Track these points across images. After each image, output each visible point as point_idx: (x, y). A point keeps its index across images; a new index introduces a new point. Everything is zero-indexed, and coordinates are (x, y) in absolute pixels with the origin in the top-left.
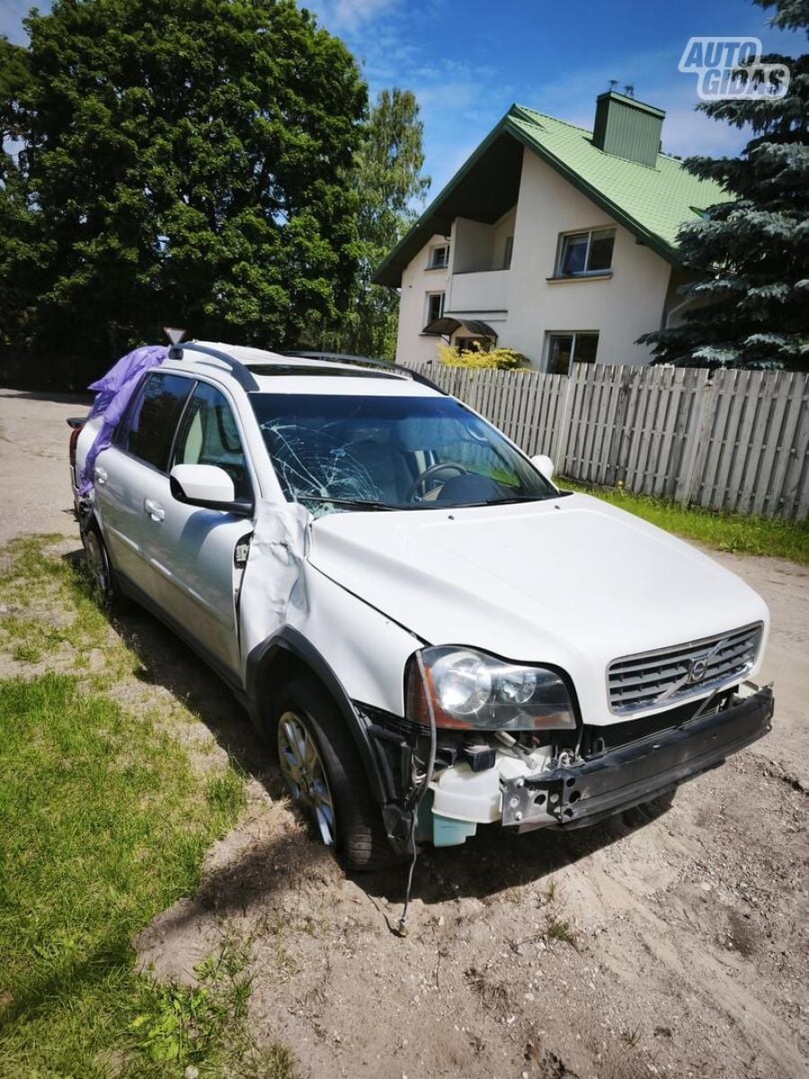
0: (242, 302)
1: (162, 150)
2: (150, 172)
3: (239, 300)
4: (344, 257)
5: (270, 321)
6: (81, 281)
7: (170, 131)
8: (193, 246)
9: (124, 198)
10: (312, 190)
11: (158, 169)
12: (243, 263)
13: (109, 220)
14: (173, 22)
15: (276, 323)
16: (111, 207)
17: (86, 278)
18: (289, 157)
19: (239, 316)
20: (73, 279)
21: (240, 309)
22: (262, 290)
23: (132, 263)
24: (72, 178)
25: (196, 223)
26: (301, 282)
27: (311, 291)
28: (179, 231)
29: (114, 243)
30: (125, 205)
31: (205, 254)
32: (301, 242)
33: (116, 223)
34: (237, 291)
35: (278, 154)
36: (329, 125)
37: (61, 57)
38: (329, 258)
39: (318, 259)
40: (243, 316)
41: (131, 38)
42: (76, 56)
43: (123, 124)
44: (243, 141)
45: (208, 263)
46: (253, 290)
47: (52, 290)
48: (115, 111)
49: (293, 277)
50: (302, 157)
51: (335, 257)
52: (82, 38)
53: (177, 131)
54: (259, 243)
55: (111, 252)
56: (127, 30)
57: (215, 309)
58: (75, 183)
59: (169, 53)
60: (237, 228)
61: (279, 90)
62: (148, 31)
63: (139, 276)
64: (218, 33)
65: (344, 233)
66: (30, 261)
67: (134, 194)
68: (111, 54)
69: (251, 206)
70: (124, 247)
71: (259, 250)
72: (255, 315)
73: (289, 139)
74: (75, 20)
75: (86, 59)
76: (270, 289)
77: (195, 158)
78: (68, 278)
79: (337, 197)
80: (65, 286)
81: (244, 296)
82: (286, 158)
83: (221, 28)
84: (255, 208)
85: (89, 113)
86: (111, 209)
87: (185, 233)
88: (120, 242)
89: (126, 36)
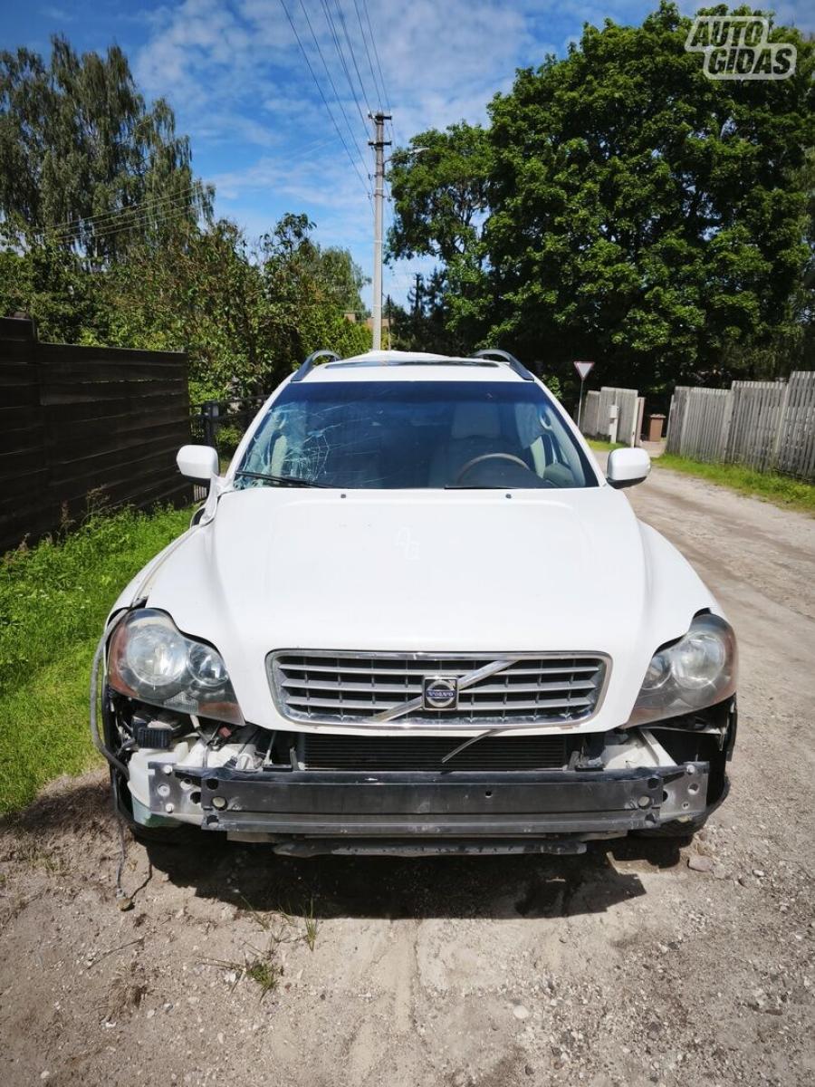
0: (651, 327)
1: (590, 194)
2: (576, 216)
3: (649, 326)
4: (780, 265)
5: (681, 344)
6: (508, 327)
7: (600, 173)
8: (607, 280)
9: (549, 246)
10: (748, 199)
11: (583, 213)
12: (657, 288)
13: (536, 268)
14: (615, 67)
15: (687, 345)
16: (538, 256)
17: (512, 325)
18: (721, 170)
19: (646, 342)
20: (502, 327)
21: (648, 336)
22: (674, 313)
23: (551, 305)
24: (510, 236)
25: (614, 257)
26: (718, 299)
27: (732, 307)
28: (596, 267)
29: (537, 288)
30: (549, 252)
31: (617, 286)
32: (725, 256)
33: (542, 270)
34: (647, 318)
35: (709, 169)
36: (774, 126)
37: (512, 130)
38: (757, 268)
39: (743, 272)
40: (651, 342)
41: (574, 94)
42: (524, 125)
43: (556, 177)
44: (671, 165)
45: (621, 294)
46: (665, 313)
47: (486, 339)
48: (551, 168)
49: (712, 295)
50: (736, 166)
51: (768, 266)
52: (531, 107)
53: (606, 171)
54: (678, 265)
55: (534, 297)
56: (572, 88)
57: (624, 339)
58: (512, 240)
59: (605, 98)
60: (656, 254)
61: (718, 103)
62: (590, 82)
63: (556, 316)
64: (656, 65)
65: (782, 238)
66: (472, 315)
67: (560, 240)
68: (555, 115)
69: (673, 229)
70: (545, 292)
71: (677, 271)
72: (662, 340)
73: (722, 152)
74: (528, 91)
75: (533, 125)
76: (682, 311)
77: (619, 193)
78: (499, 326)
79: (777, 200)
80: (495, 334)
81: (654, 322)
82: (717, 171)
83: (659, 59)
84: (677, 231)
85: (529, 174)
86: (537, 258)
87: (601, 268)
88: (542, 287)
89: (569, 93)
